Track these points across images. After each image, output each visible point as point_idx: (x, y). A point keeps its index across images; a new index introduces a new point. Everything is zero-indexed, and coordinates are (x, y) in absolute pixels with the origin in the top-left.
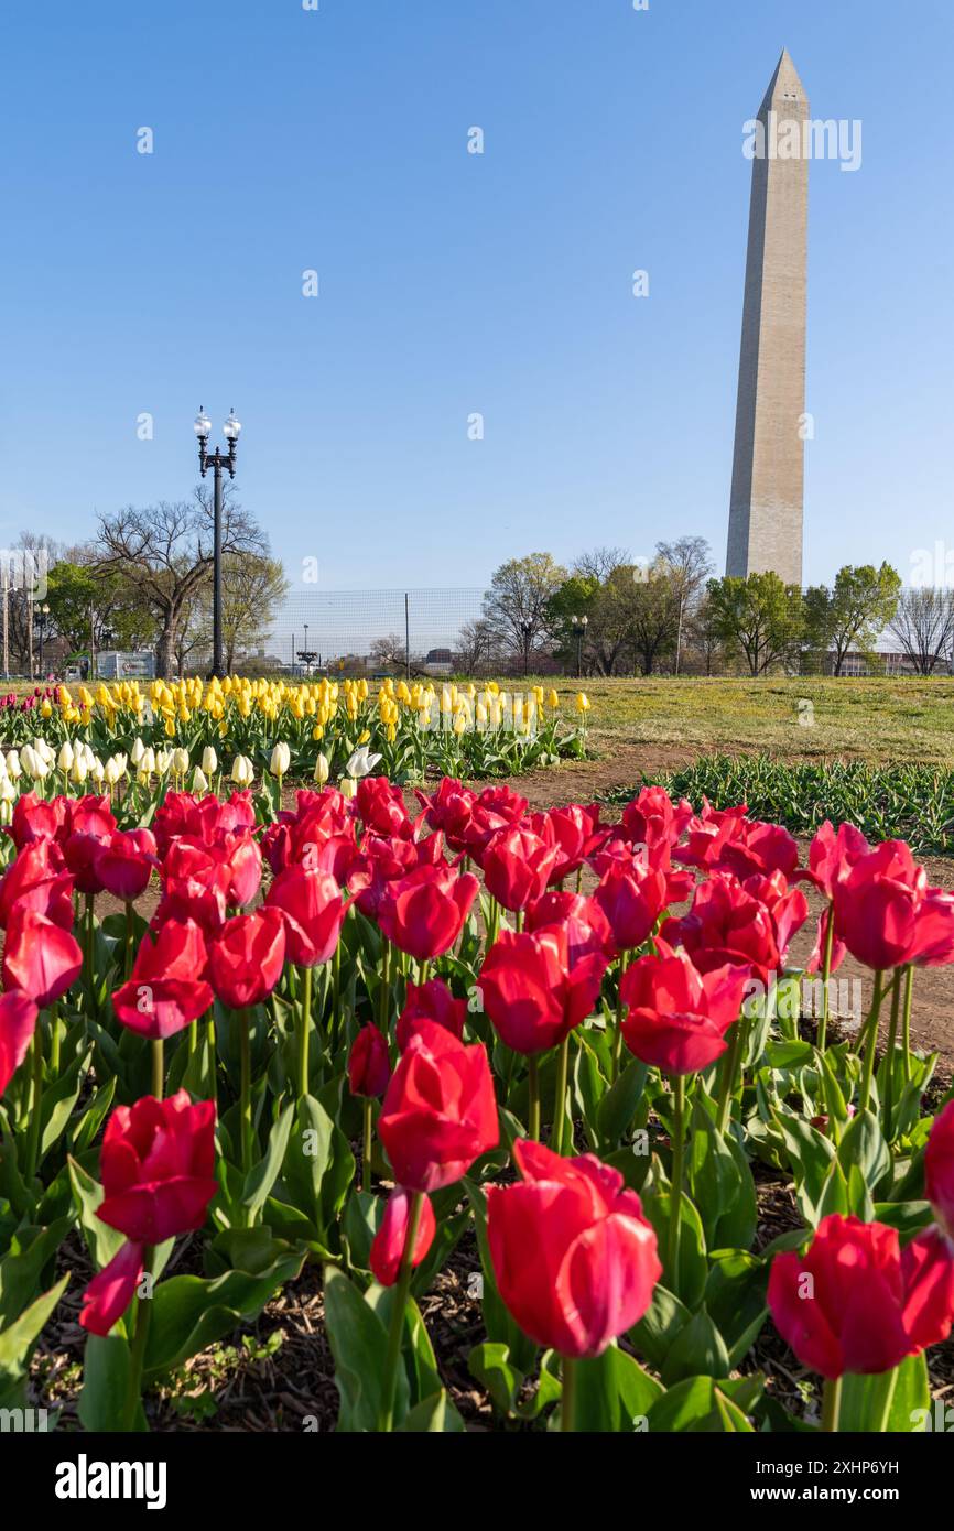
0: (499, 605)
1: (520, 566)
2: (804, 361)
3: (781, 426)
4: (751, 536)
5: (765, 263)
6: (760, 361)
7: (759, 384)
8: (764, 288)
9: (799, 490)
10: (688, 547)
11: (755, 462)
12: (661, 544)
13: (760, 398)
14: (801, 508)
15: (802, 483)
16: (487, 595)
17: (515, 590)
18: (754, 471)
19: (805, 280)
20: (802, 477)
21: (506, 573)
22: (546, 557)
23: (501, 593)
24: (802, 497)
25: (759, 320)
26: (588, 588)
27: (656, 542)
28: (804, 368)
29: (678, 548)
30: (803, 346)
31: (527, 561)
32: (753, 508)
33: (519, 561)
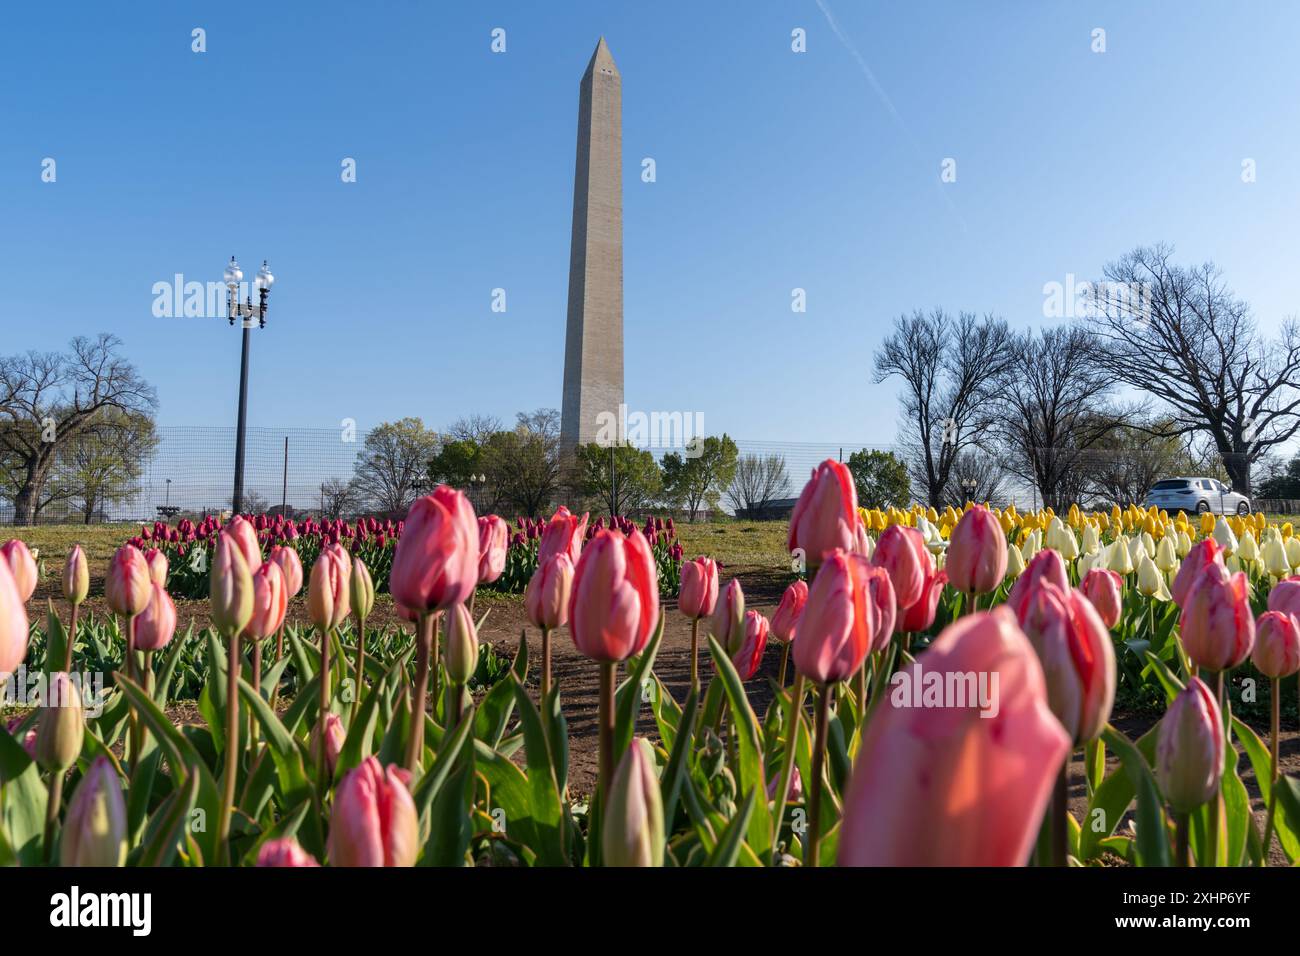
0: (370, 464)
1: (392, 429)
2: (622, 272)
3: (605, 323)
4: (582, 411)
5: (590, 193)
6: (587, 269)
7: (586, 287)
8: (589, 212)
9: (620, 374)
10: (545, 418)
11: (584, 350)
12: (521, 414)
13: (587, 298)
14: (622, 389)
15: (622, 368)
16: (360, 455)
17: (387, 451)
18: (584, 357)
19: (621, 210)
20: (622, 364)
21: (379, 437)
22: (418, 421)
23: (372, 454)
24: (623, 381)
25: (585, 236)
26: (471, 451)
27: (517, 413)
28: (622, 277)
29: (536, 418)
30: (621, 260)
31: (399, 425)
32: (583, 387)
33: (391, 424)
